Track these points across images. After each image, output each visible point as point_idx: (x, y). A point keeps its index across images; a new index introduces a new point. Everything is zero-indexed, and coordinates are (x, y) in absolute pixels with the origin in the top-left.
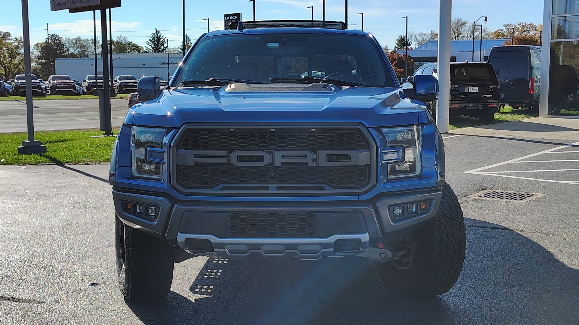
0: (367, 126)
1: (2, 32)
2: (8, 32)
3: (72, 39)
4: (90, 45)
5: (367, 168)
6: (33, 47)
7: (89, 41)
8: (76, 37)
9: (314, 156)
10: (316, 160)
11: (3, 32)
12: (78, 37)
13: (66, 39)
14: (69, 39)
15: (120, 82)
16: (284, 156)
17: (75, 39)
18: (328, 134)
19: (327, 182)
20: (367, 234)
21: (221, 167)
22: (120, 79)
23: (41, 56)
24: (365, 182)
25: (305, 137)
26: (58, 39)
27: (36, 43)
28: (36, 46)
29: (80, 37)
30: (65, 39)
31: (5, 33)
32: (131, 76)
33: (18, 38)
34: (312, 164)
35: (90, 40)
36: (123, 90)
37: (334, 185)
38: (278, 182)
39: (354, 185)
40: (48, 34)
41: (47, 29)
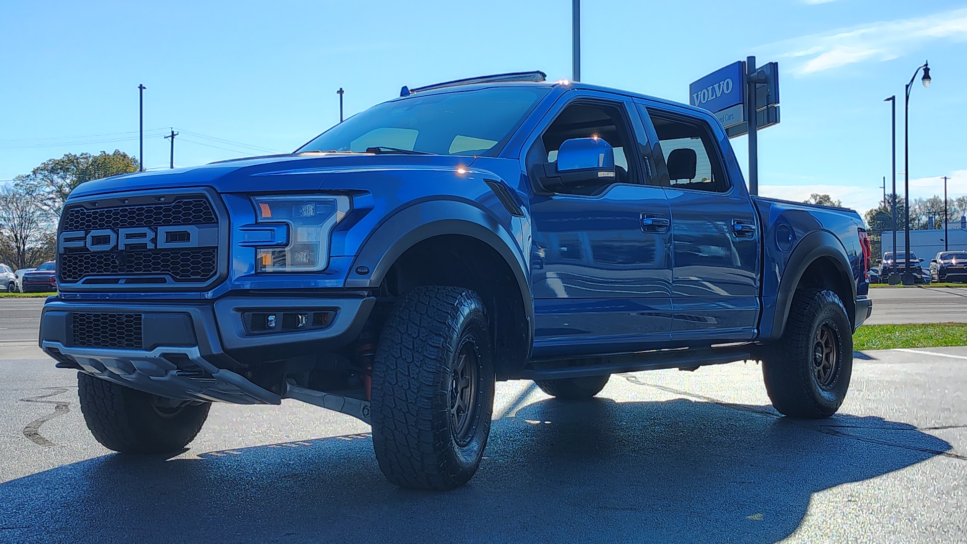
0: (219, 192)
1: (817, 195)
2: (827, 194)
3: (925, 200)
4: (955, 209)
5: (214, 252)
6: (864, 216)
7: (953, 201)
8: (932, 197)
9: (153, 235)
10: (154, 241)
11: (819, 196)
12: (935, 196)
13: (916, 200)
14: (920, 201)
15: (942, 262)
16: (128, 236)
17: (929, 201)
18: (173, 204)
19: (170, 273)
20: (197, 347)
21: (85, 254)
22: (942, 258)
23: (871, 229)
24: (212, 273)
25: (152, 209)
26: (899, 201)
27: (869, 210)
28: (868, 214)
29: (938, 197)
30: (914, 202)
31: (822, 196)
32: (963, 252)
33: (835, 202)
34: (150, 246)
35: (955, 200)
36: (946, 276)
37: (178, 277)
38: (128, 273)
39: (199, 277)
40: (885, 195)
41: (883, 186)
